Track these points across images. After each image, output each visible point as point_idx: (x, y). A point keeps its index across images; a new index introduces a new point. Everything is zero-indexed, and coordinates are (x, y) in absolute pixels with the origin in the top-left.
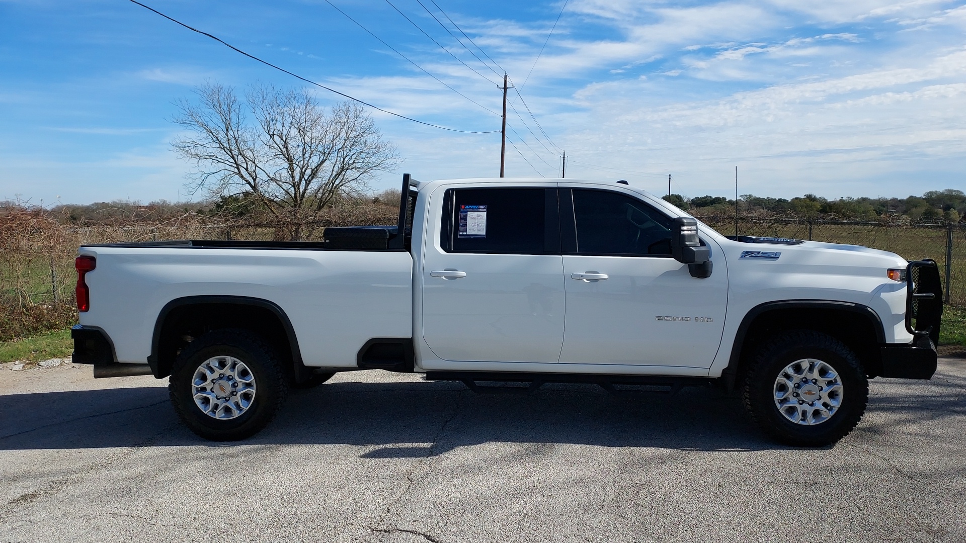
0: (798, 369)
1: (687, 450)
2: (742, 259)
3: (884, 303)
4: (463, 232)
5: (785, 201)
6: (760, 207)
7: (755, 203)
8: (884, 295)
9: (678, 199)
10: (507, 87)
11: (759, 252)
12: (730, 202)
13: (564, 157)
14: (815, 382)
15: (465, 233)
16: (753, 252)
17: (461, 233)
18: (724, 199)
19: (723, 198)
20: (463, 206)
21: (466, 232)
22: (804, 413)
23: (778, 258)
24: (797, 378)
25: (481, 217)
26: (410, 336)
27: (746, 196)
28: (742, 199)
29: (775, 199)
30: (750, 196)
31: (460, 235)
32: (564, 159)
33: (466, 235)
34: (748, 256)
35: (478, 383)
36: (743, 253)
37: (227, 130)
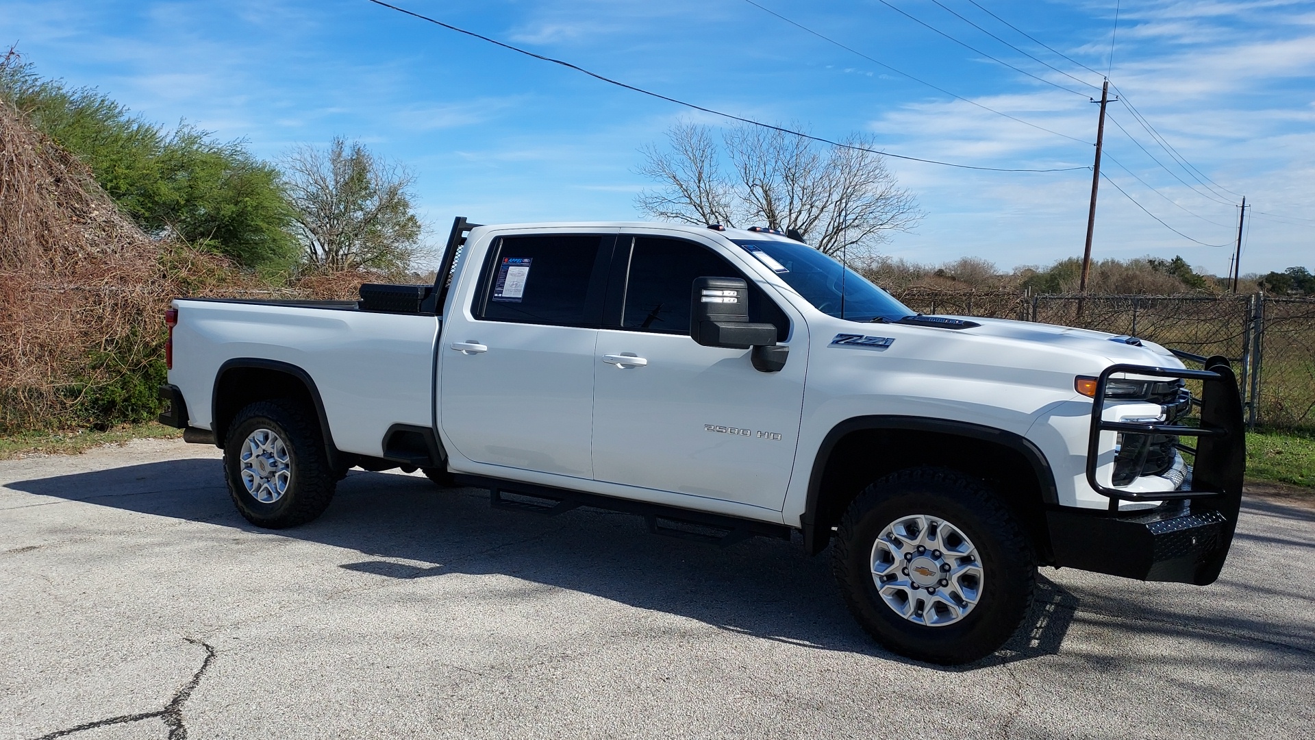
0: (912, 530)
1: (729, 629)
2: (833, 345)
3: (1055, 435)
4: (498, 293)
8: (1055, 421)
10: (1108, 99)
11: (861, 337)
13: (1243, 207)
14: (936, 555)
15: (500, 295)
16: (851, 336)
17: (496, 295)
20: (506, 260)
21: (502, 293)
22: (920, 605)
23: (888, 346)
24: (909, 545)
25: (522, 274)
26: (429, 424)
31: (495, 297)
33: (502, 297)
34: (843, 342)
35: (504, 495)
36: (837, 336)
37: (699, 181)
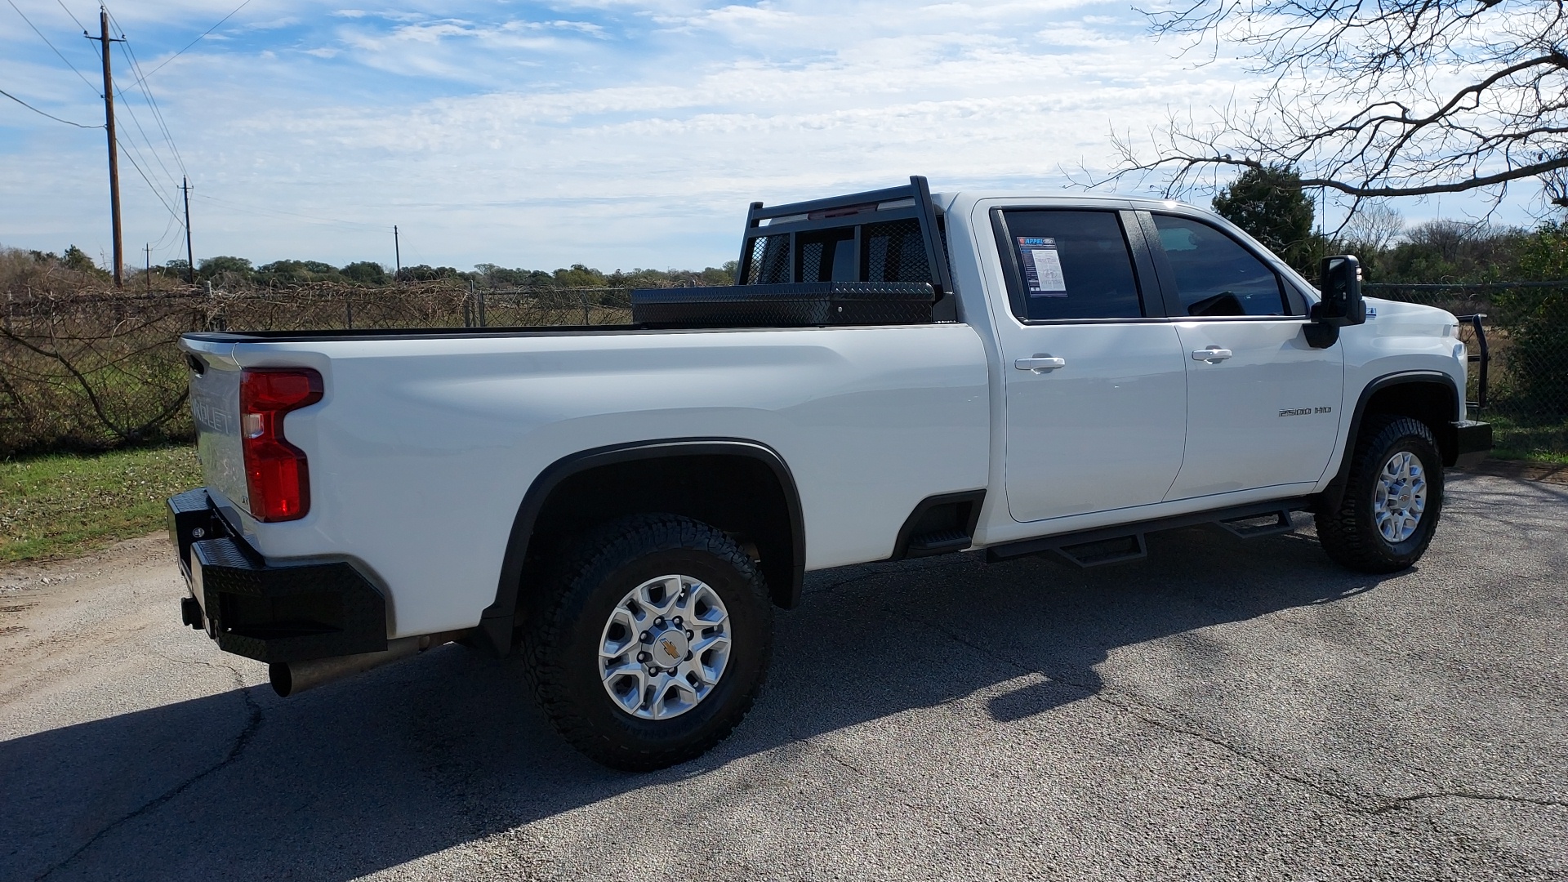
4: (1035, 287)
5: (543, 274)
6: (509, 283)
7: (501, 278)
9: (374, 269)
12: (462, 275)
13: (185, 188)
15: (1038, 290)
17: (1032, 289)
18: (453, 270)
19: (450, 268)
25: (1053, 260)
26: (985, 484)
27: (484, 265)
28: (479, 271)
29: (530, 272)
30: (491, 266)
31: (1032, 293)
32: (186, 192)
33: (1040, 292)
